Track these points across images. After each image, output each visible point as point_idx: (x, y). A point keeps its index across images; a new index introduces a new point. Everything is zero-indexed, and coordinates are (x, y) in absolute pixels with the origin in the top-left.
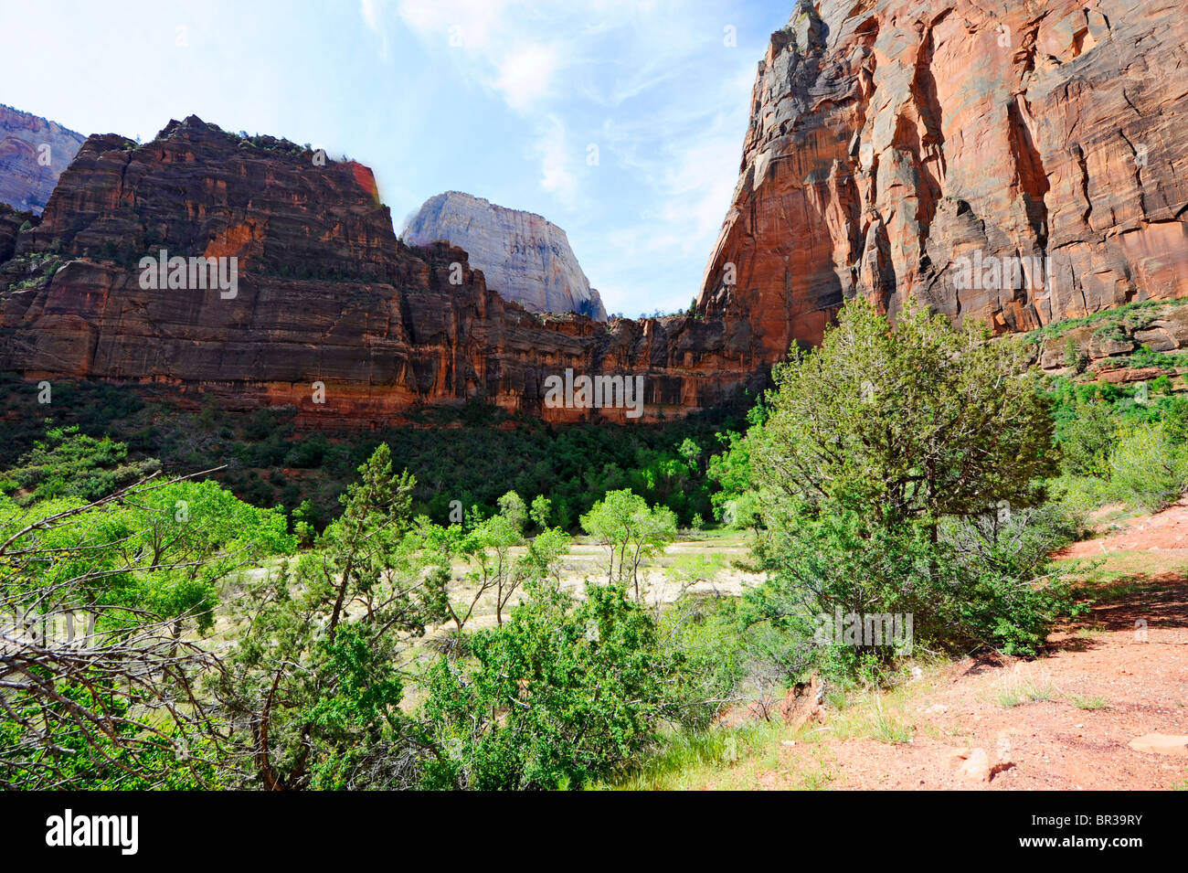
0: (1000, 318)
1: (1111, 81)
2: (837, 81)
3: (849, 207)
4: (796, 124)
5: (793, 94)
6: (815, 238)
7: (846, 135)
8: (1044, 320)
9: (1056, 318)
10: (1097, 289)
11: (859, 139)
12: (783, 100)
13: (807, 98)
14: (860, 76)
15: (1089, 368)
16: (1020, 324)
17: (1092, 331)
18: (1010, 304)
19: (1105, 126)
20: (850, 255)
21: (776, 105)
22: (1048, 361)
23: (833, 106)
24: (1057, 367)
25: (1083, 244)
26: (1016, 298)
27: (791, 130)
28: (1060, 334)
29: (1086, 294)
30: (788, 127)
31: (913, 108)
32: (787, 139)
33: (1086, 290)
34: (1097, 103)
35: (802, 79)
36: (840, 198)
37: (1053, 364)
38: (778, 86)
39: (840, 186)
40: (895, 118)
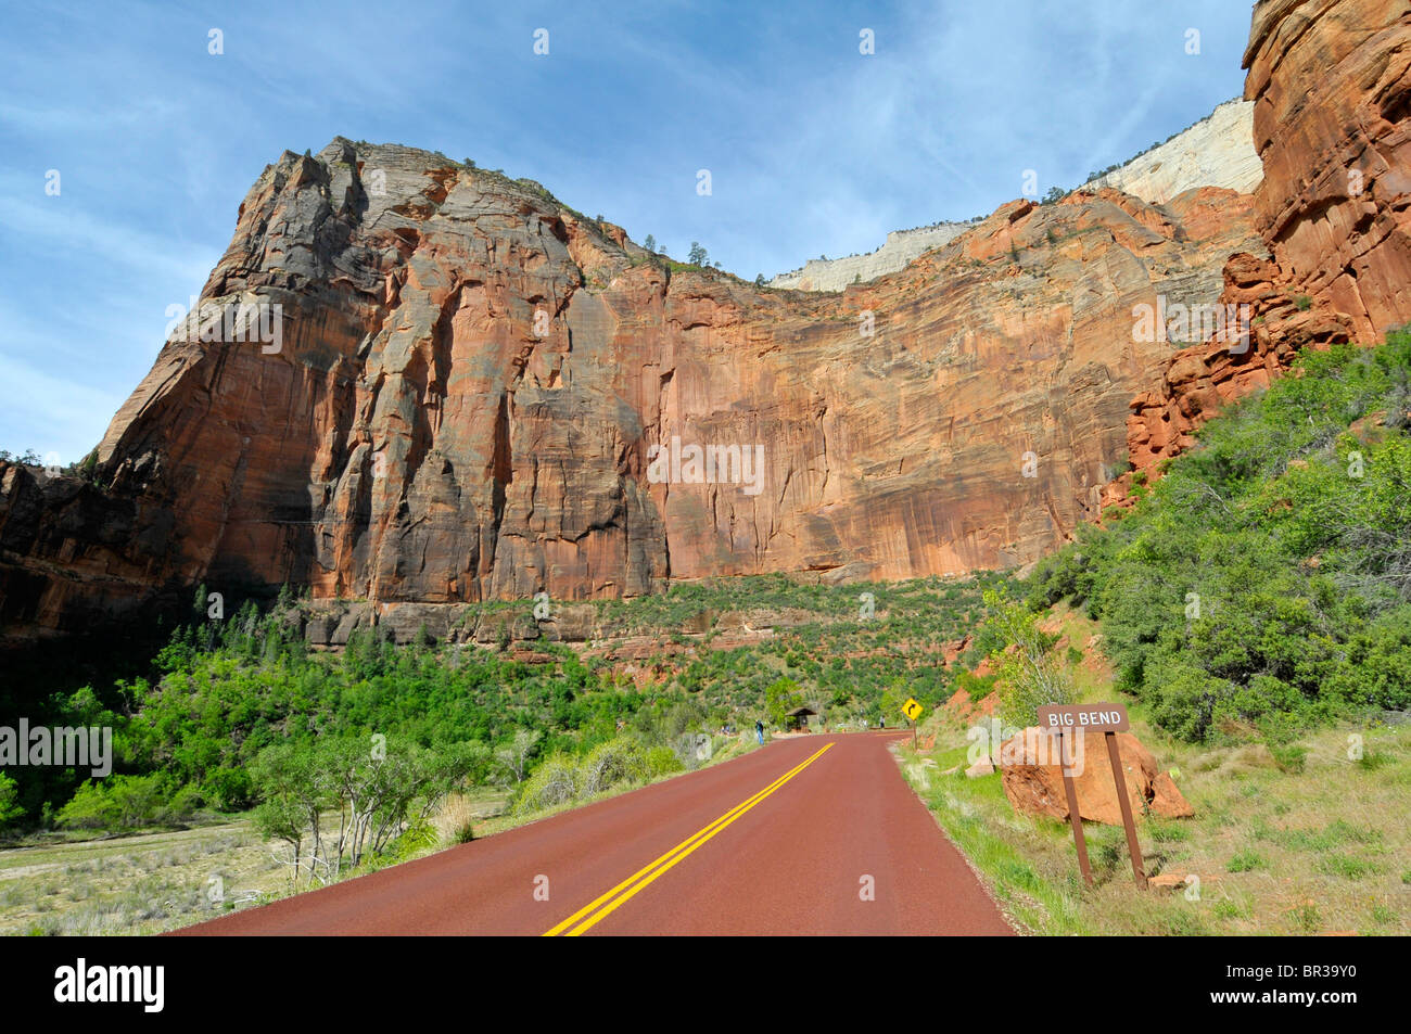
0: (453, 584)
1: (563, 421)
2: (363, 267)
3: (341, 414)
4: (309, 286)
5: (313, 248)
6: (291, 432)
7: (358, 333)
8: (484, 596)
9: (493, 596)
10: (524, 581)
11: (370, 345)
12: (300, 248)
13: (329, 266)
14: (389, 279)
15: (509, 648)
16: (467, 595)
17: (516, 615)
18: (465, 575)
19: (554, 453)
20: (329, 469)
21: (290, 247)
22: (483, 635)
23: (353, 291)
24: (488, 642)
25: (522, 539)
26: (469, 570)
27: (301, 290)
28: (494, 611)
29: (517, 581)
30: (299, 283)
31: (430, 349)
32: (293, 296)
33: (517, 577)
34: (554, 432)
35: (328, 237)
36: (335, 399)
37: (486, 639)
38: (298, 226)
39: (338, 385)
40: (412, 348)
